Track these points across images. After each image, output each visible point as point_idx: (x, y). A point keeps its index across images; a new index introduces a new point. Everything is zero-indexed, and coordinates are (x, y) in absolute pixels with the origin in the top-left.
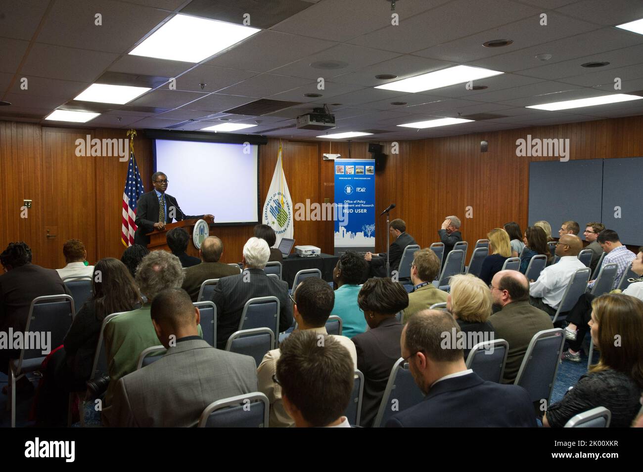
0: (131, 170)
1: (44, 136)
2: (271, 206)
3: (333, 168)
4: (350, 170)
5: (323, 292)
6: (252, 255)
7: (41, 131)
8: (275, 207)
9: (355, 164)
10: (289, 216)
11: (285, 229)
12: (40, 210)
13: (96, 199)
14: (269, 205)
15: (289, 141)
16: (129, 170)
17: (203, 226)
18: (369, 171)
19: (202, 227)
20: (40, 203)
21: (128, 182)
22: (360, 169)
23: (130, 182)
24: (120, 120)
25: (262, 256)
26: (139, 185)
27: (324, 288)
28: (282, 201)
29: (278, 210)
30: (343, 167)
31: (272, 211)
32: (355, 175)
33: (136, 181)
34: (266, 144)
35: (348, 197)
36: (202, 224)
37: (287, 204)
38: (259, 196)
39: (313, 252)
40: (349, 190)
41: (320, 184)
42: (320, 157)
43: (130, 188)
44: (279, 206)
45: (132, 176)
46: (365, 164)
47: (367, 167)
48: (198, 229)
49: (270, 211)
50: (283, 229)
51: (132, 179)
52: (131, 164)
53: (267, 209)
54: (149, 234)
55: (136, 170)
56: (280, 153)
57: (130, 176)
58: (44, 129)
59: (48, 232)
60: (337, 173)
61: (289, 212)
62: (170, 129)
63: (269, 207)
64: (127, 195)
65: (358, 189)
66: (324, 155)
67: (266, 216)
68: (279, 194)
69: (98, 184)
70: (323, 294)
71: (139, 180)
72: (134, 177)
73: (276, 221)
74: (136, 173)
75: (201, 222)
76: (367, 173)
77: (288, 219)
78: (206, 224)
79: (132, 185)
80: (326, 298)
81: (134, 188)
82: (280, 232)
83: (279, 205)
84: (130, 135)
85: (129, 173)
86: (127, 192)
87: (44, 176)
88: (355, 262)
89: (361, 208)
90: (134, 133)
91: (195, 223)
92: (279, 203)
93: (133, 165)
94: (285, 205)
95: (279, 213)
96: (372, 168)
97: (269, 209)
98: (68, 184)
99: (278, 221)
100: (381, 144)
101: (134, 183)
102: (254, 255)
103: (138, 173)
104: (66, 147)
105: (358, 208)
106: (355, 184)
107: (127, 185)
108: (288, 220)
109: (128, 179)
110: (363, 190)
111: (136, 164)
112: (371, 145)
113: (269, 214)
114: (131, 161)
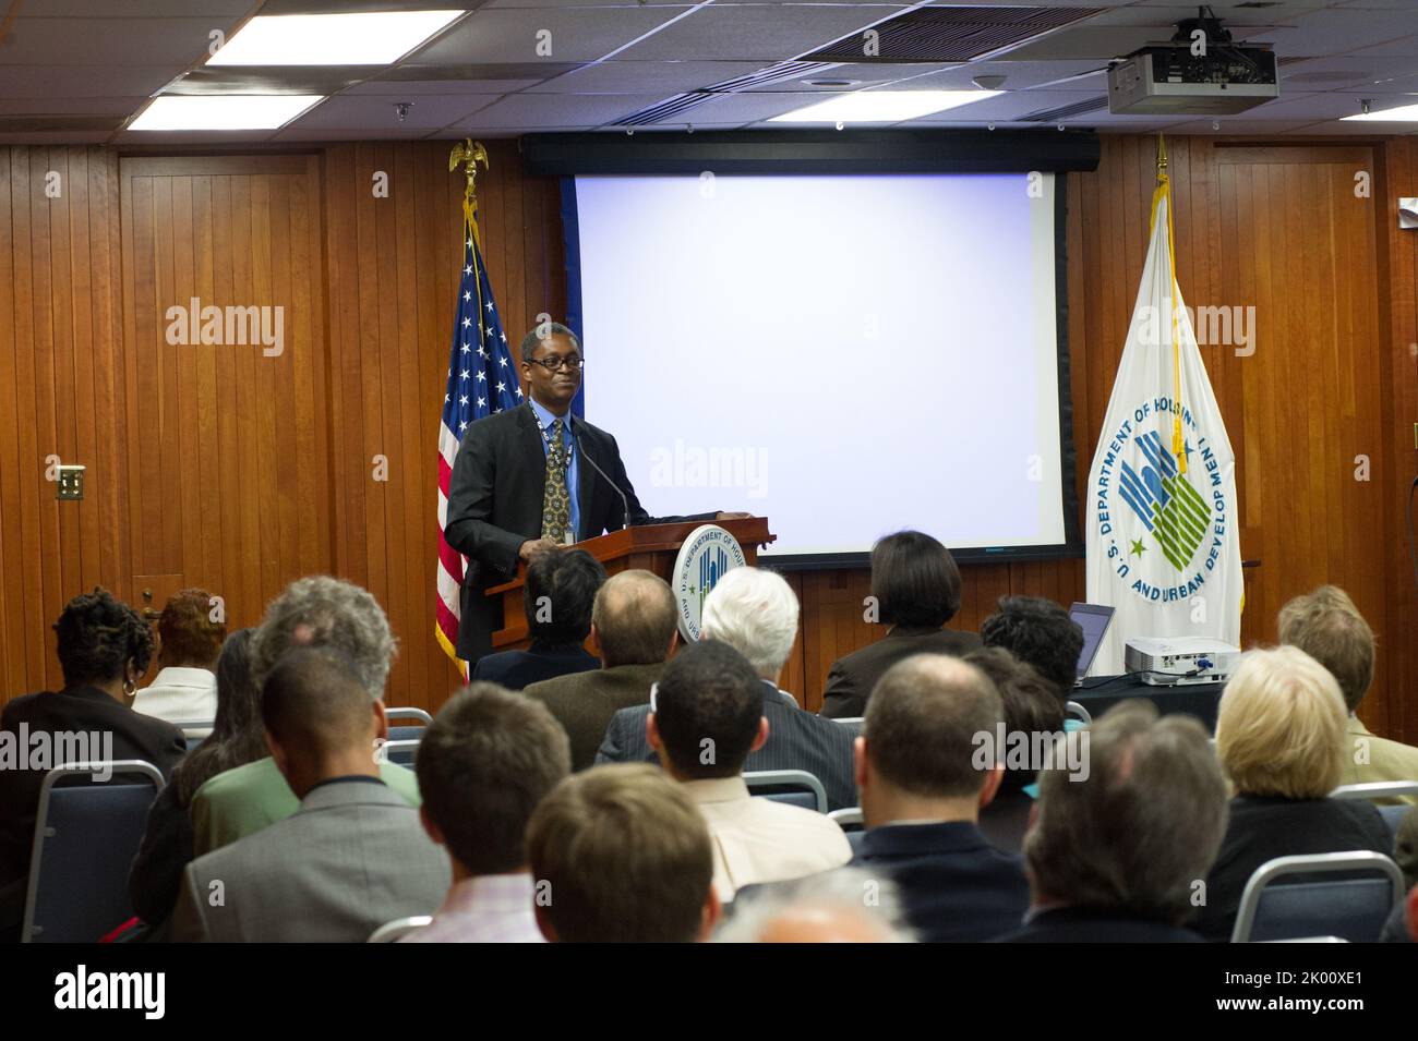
0: (467, 322)
1: (126, 196)
2: (1125, 466)
5: (718, 685)
6: (725, 627)
7: (115, 178)
8: (1146, 470)
10: (1214, 515)
11: (1200, 579)
12: (114, 506)
13: (330, 455)
14: (1117, 463)
15: (1218, 145)
16: (461, 319)
17: (720, 553)
19: (714, 557)
20: (115, 475)
21: (456, 373)
23: (465, 375)
24: (403, 112)
25: (759, 629)
26: (501, 387)
27: (726, 675)
28: (1176, 440)
29: (1159, 486)
31: (1131, 489)
33: (491, 367)
34: (1091, 165)
36: (713, 545)
37: (1207, 454)
38: (1066, 418)
39: (1204, 665)
43: (464, 400)
44: (1163, 466)
45: (474, 348)
48: (696, 563)
49: (1122, 492)
50: (1184, 577)
51: (472, 363)
52: (468, 296)
53: (1103, 481)
54: (496, 589)
56: (1162, 208)
57: (466, 348)
58: (127, 163)
59: (148, 598)
61: (1217, 496)
62: (630, 130)
63: (1116, 471)
64: (456, 431)
66: (1406, 203)
67: (1104, 518)
68: (1163, 405)
69: (336, 389)
70: (718, 691)
71: (503, 362)
72: (481, 351)
73: (1149, 540)
74: (489, 331)
75: (707, 537)
77: (1210, 528)
78: (734, 542)
79: (471, 388)
80: (723, 704)
81: (481, 402)
82: (1172, 594)
83: (1164, 461)
84: (463, 165)
85: (460, 335)
86: (452, 417)
87: (130, 363)
88: (1026, 637)
90: (479, 157)
91: (683, 539)
92: (1164, 452)
93: (474, 295)
94: (1196, 458)
95: (1164, 498)
97: (1114, 482)
98: (219, 395)
99: (1162, 538)
101: (481, 376)
102: (732, 628)
103: (497, 332)
104: (208, 237)
107: (455, 385)
108: (1210, 535)
109: (457, 361)
111: (487, 294)
113: (1118, 507)
114: (468, 283)
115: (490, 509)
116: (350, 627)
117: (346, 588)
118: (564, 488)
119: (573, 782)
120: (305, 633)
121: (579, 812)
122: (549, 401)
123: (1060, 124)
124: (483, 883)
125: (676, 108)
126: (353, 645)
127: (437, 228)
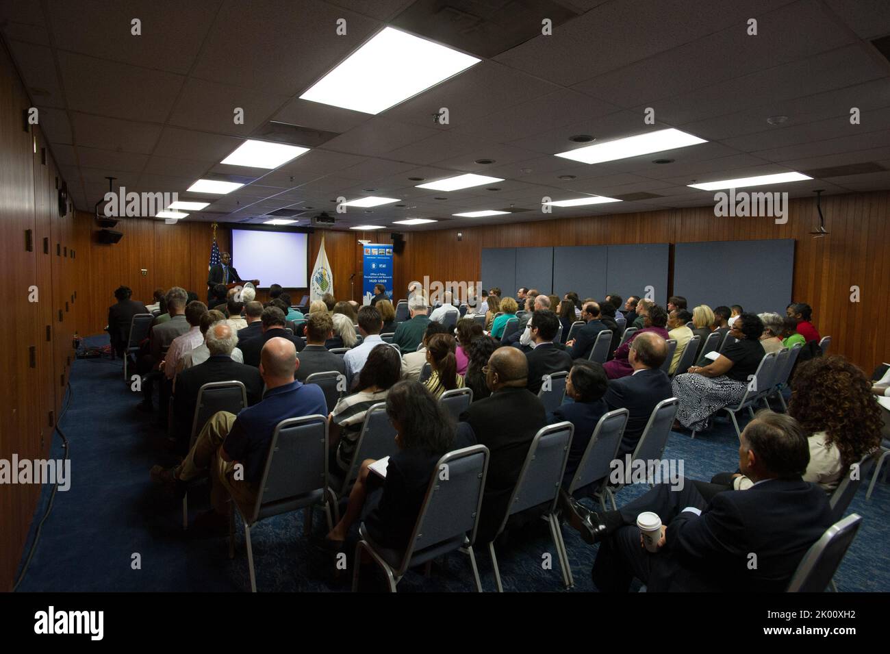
1: (155, 227)
3: (362, 250)
4: (375, 252)
7: (153, 224)
8: (319, 277)
9: (379, 248)
10: (329, 284)
14: (315, 276)
15: (332, 231)
16: (213, 250)
18: (389, 252)
20: (152, 271)
22: (382, 251)
28: (324, 273)
29: (321, 280)
30: (370, 249)
31: (317, 280)
32: (378, 256)
34: (313, 233)
35: (374, 271)
38: (308, 270)
40: (374, 266)
41: (355, 262)
42: (356, 242)
46: (386, 248)
47: (387, 250)
51: (214, 257)
53: (313, 279)
55: (218, 250)
56: (323, 239)
57: (214, 255)
58: (156, 222)
60: (365, 254)
61: (330, 281)
62: (240, 223)
65: (381, 266)
66: (359, 241)
67: (313, 284)
68: (322, 268)
69: (192, 260)
73: (319, 287)
75: (248, 284)
76: (387, 254)
78: (253, 285)
79: (214, 261)
83: (322, 276)
84: (214, 226)
85: (213, 252)
86: (210, 264)
87: (156, 254)
89: (383, 279)
90: (216, 225)
94: (327, 276)
96: (391, 250)
97: (315, 279)
98: (171, 259)
100: (401, 233)
104: (170, 234)
105: (380, 279)
106: (378, 262)
107: (211, 260)
108: (329, 286)
109: (212, 256)
110: (384, 266)
112: (392, 234)
113: (315, 282)
114: (214, 245)
115: (214, 280)
116: (181, 294)
117: (181, 289)
118: (226, 277)
119: (209, 311)
120: (173, 295)
121: (209, 315)
122: (225, 264)
123: (308, 226)
124: (195, 327)
125: (248, 220)
126: (181, 297)
127: (210, 235)
